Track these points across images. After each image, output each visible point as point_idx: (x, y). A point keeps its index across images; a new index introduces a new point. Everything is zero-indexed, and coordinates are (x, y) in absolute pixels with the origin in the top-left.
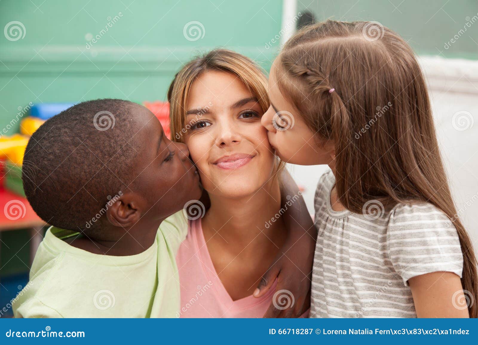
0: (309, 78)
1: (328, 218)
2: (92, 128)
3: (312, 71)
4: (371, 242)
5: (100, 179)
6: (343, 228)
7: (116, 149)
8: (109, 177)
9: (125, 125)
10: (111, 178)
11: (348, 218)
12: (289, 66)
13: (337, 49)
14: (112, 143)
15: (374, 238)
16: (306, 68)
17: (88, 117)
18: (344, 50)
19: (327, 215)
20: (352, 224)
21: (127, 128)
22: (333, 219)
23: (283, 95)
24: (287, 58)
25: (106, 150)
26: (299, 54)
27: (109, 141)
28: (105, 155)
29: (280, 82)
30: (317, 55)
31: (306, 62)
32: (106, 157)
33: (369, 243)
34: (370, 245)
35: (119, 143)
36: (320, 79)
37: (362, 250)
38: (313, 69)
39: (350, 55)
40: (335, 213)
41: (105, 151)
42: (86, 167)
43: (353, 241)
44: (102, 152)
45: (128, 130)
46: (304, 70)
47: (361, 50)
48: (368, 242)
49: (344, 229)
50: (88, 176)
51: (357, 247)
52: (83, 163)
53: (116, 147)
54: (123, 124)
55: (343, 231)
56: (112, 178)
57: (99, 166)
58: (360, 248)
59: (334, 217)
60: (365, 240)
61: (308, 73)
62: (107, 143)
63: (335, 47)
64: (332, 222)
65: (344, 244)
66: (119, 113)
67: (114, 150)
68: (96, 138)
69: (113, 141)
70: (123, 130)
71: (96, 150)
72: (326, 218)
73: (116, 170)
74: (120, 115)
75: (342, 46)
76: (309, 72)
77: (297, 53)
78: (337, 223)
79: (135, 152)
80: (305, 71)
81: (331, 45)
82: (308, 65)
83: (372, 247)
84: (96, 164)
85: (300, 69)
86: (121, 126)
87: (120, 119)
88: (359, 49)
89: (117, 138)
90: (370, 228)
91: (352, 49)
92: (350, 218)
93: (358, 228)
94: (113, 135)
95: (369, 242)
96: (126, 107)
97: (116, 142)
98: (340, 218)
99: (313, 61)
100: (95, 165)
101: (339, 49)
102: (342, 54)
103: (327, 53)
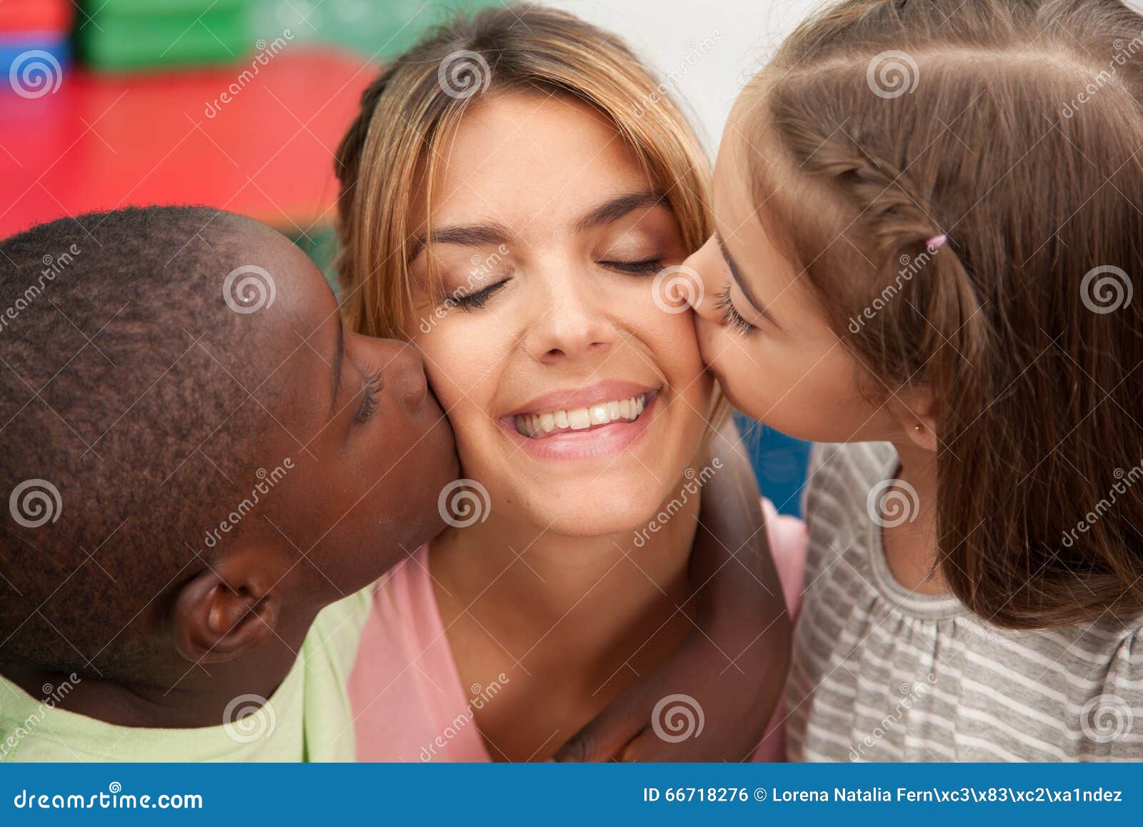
0: (863, 190)
1: (874, 601)
2: (114, 342)
3: (873, 165)
4: (1038, 721)
5: (150, 517)
6: (935, 656)
7: (200, 412)
8: (177, 507)
9: (225, 323)
10: (186, 509)
11: (955, 624)
12: (797, 136)
13: (966, 95)
14: (187, 393)
15: (1047, 707)
16: (856, 153)
17: (95, 298)
18: (992, 104)
19: (873, 592)
20: (972, 650)
21: (235, 331)
22: (897, 614)
23: (766, 230)
24: (791, 105)
25: (168, 416)
26: (835, 100)
27: (179, 384)
28: (166, 434)
29: (761, 186)
30: (896, 113)
31: (856, 133)
32: (170, 440)
33: (1029, 724)
34: (1031, 728)
35: (209, 388)
36: (902, 198)
37: (1002, 740)
38: (878, 161)
39: (1008, 123)
40: (904, 595)
41: (166, 420)
42: (100, 480)
43: (972, 707)
44: (154, 424)
45: (237, 339)
46: (849, 160)
47: (1049, 104)
48: (1026, 721)
49: (941, 657)
50: (107, 511)
51: (984, 729)
52: (91, 468)
53: (200, 403)
54: (220, 317)
55: (934, 664)
56: (190, 507)
57: (145, 473)
58: (997, 733)
59: (901, 607)
60: (1013, 711)
61: (860, 172)
62: (169, 393)
63: (960, 86)
64: (893, 625)
65: (936, 707)
66: (200, 278)
67: (194, 415)
68: (131, 377)
69: (189, 382)
70: (220, 340)
71: (134, 420)
72: (868, 601)
73: (203, 480)
74: (204, 284)
75: (984, 87)
76: (865, 169)
77: (826, 93)
78: (911, 631)
79: (263, 413)
80: (852, 164)
81: (949, 79)
82: (864, 139)
83: (1040, 737)
84: (134, 468)
85: (833, 155)
86: (213, 328)
87: (206, 300)
88: (1044, 101)
89: (203, 371)
90: (1033, 671)
91: (1020, 105)
92: (962, 628)
93: (991, 665)
94: (190, 361)
95: (1029, 719)
96: (221, 249)
97: (200, 385)
98: (924, 617)
99: (882, 132)
100: (133, 470)
101: (973, 101)
102: (983, 115)
103: (930, 107)
